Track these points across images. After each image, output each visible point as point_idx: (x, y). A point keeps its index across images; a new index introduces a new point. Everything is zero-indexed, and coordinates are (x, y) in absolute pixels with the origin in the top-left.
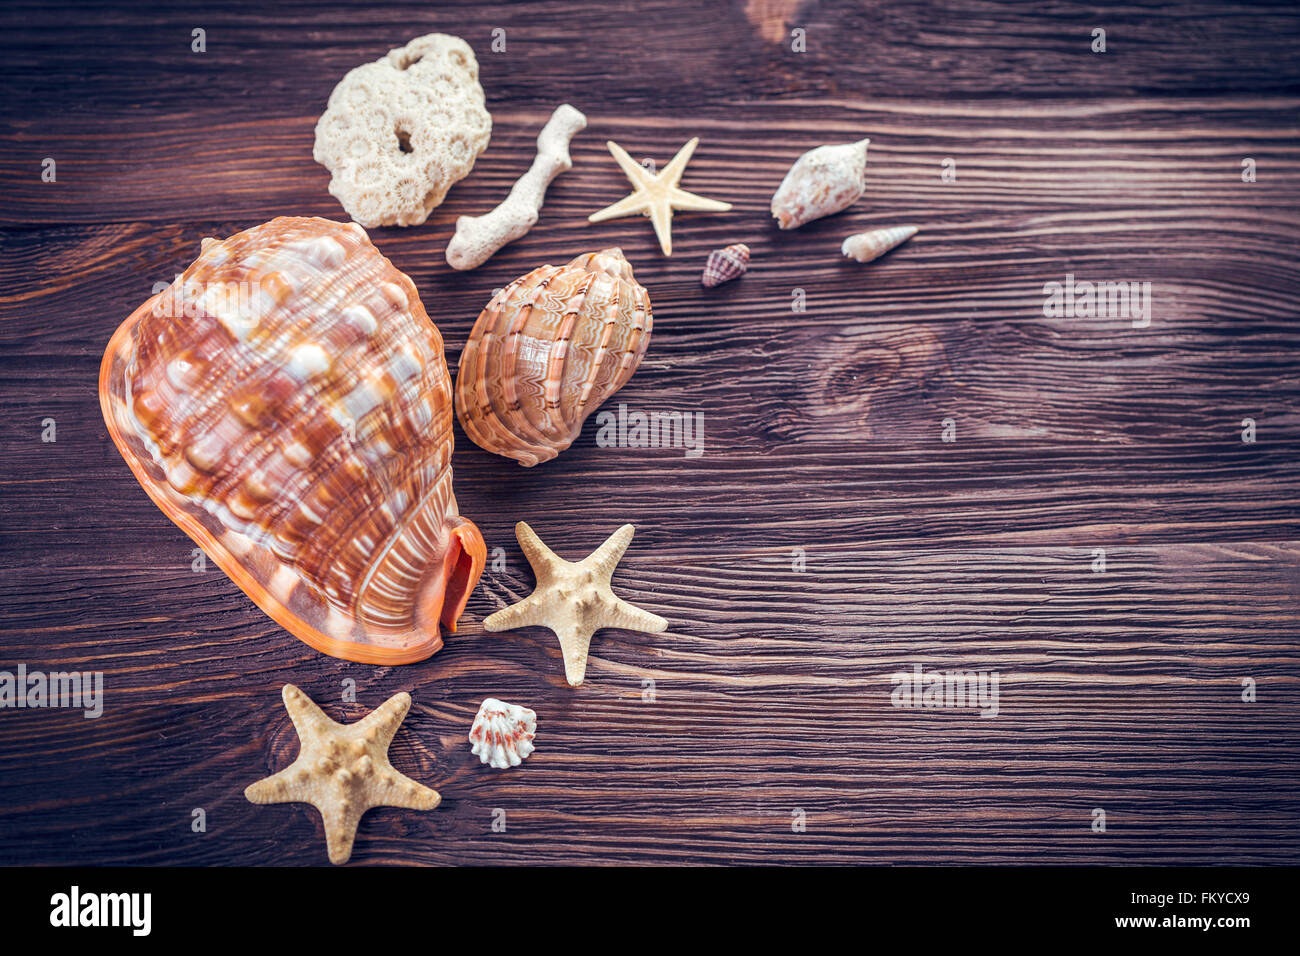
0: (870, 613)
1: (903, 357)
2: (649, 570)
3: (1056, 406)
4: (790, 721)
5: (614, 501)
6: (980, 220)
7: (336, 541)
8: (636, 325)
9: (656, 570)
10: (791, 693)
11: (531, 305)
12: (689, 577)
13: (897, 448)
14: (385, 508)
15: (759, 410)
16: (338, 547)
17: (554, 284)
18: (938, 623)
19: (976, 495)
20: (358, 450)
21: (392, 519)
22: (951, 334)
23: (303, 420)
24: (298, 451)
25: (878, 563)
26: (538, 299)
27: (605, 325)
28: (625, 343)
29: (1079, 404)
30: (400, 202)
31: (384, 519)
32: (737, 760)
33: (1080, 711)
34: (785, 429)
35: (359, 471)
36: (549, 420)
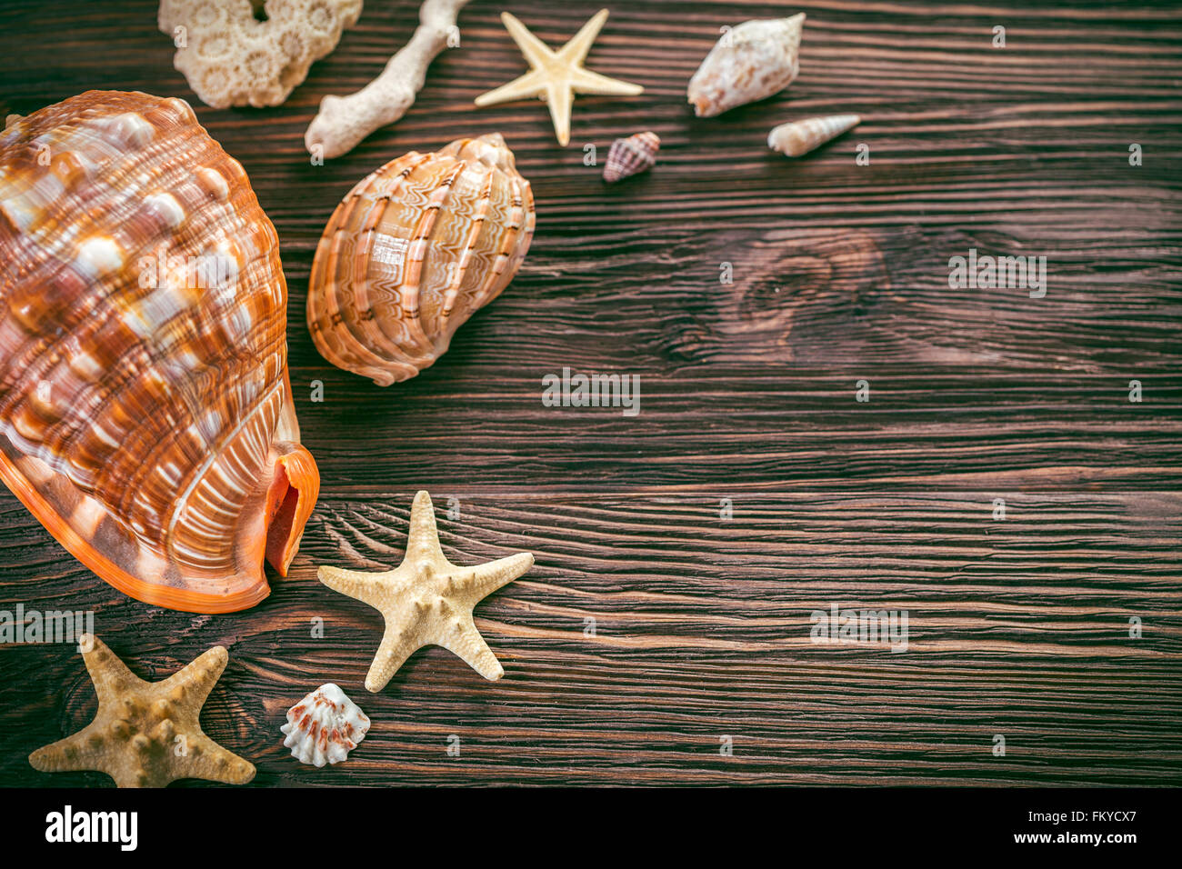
0: (778, 565)
1: (834, 267)
2: (521, 509)
3: (1013, 328)
4: (675, 690)
5: (486, 428)
6: (934, 109)
7: (137, 468)
8: (511, 223)
9: (529, 510)
10: (679, 658)
11: (387, 198)
12: (566, 518)
13: (821, 373)
14: (193, 431)
15: (662, 325)
16: (139, 476)
17: (416, 174)
18: (858, 579)
19: (912, 430)
20: (158, 362)
21: (202, 444)
22: (892, 242)
23: (92, 325)
24: (84, 360)
25: (791, 506)
26: (397, 191)
27: (473, 222)
28: (497, 243)
29: (1040, 326)
30: (250, 78)
31: (193, 444)
32: (609, 735)
33: (1023, 686)
34: (691, 348)
35: (159, 387)
36: (407, 332)
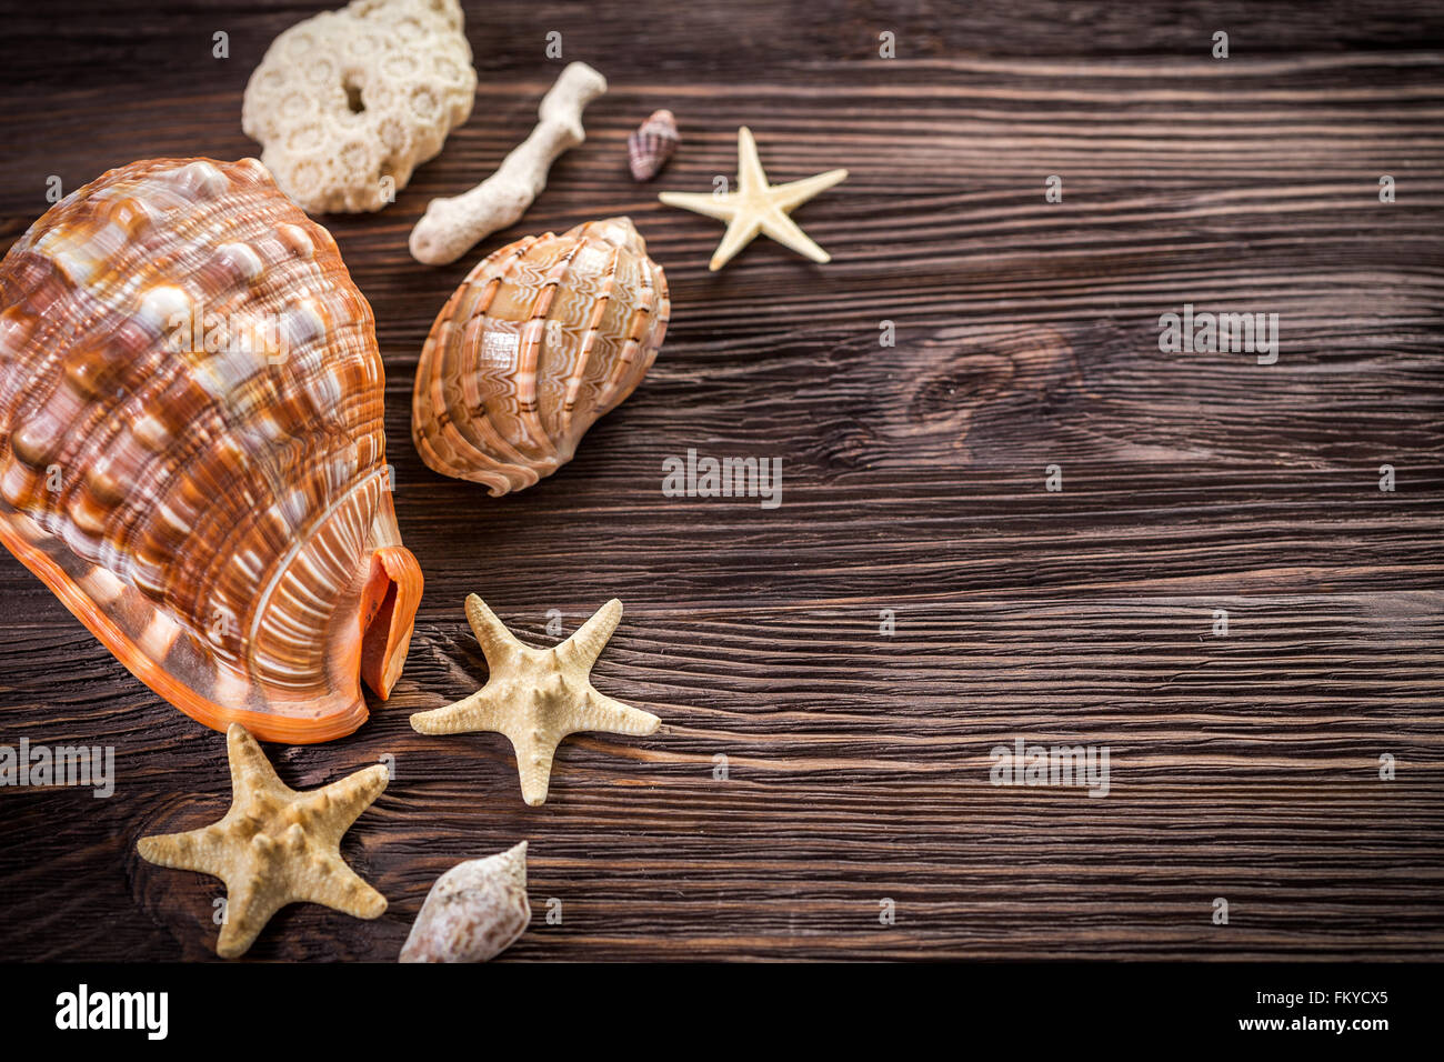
0: (958, 679)
1: (1017, 364)
2: (659, 627)
3: (1225, 423)
4: (841, 815)
5: (617, 543)
6: (1129, 198)
7: (211, 557)
8: (641, 305)
9: (669, 627)
10: (845, 781)
11: (499, 279)
12: (711, 635)
13: (1004, 476)
14: (275, 512)
15: (821, 431)
16: (214, 568)
17: (530, 254)
18: (1051, 692)
19: (1111, 534)
20: (234, 429)
21: (286, 529)
22: (1085, 336)
23: (157, 385)
24: (149, 426)
25: (972, 616)
26: (510, 272)
27: (596, 302)
28: (625, 326)
29: (1256, 420)
30: (346, 172)
31: (274, 527)
32: (765, 865)
33: (1248, 802)
34: (853, 453)
35: (235, 457)
36: (527, 429)
